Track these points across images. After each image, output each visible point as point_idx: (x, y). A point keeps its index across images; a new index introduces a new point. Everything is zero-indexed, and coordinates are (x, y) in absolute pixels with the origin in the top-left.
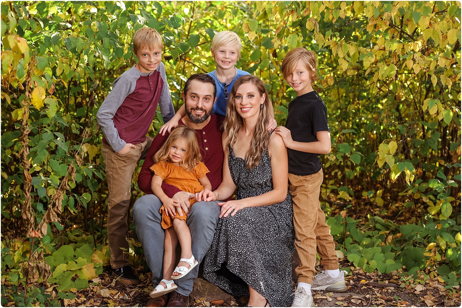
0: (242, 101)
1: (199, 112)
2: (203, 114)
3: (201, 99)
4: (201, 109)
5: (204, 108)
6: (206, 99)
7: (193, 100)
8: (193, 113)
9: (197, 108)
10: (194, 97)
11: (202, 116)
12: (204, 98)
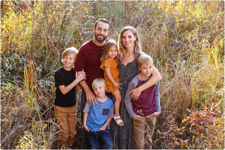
0: (126, 39)
1: (101, 37)
2: (103, 38)
3: (103, 30)
4: (102, 35)
5: (103, 35)
6: (105, 31)
7: (99, 31)
8: (98, 37)
9: (100, 35)
10: (99, 29)
11: (102, 39)
12: (104, 30)
